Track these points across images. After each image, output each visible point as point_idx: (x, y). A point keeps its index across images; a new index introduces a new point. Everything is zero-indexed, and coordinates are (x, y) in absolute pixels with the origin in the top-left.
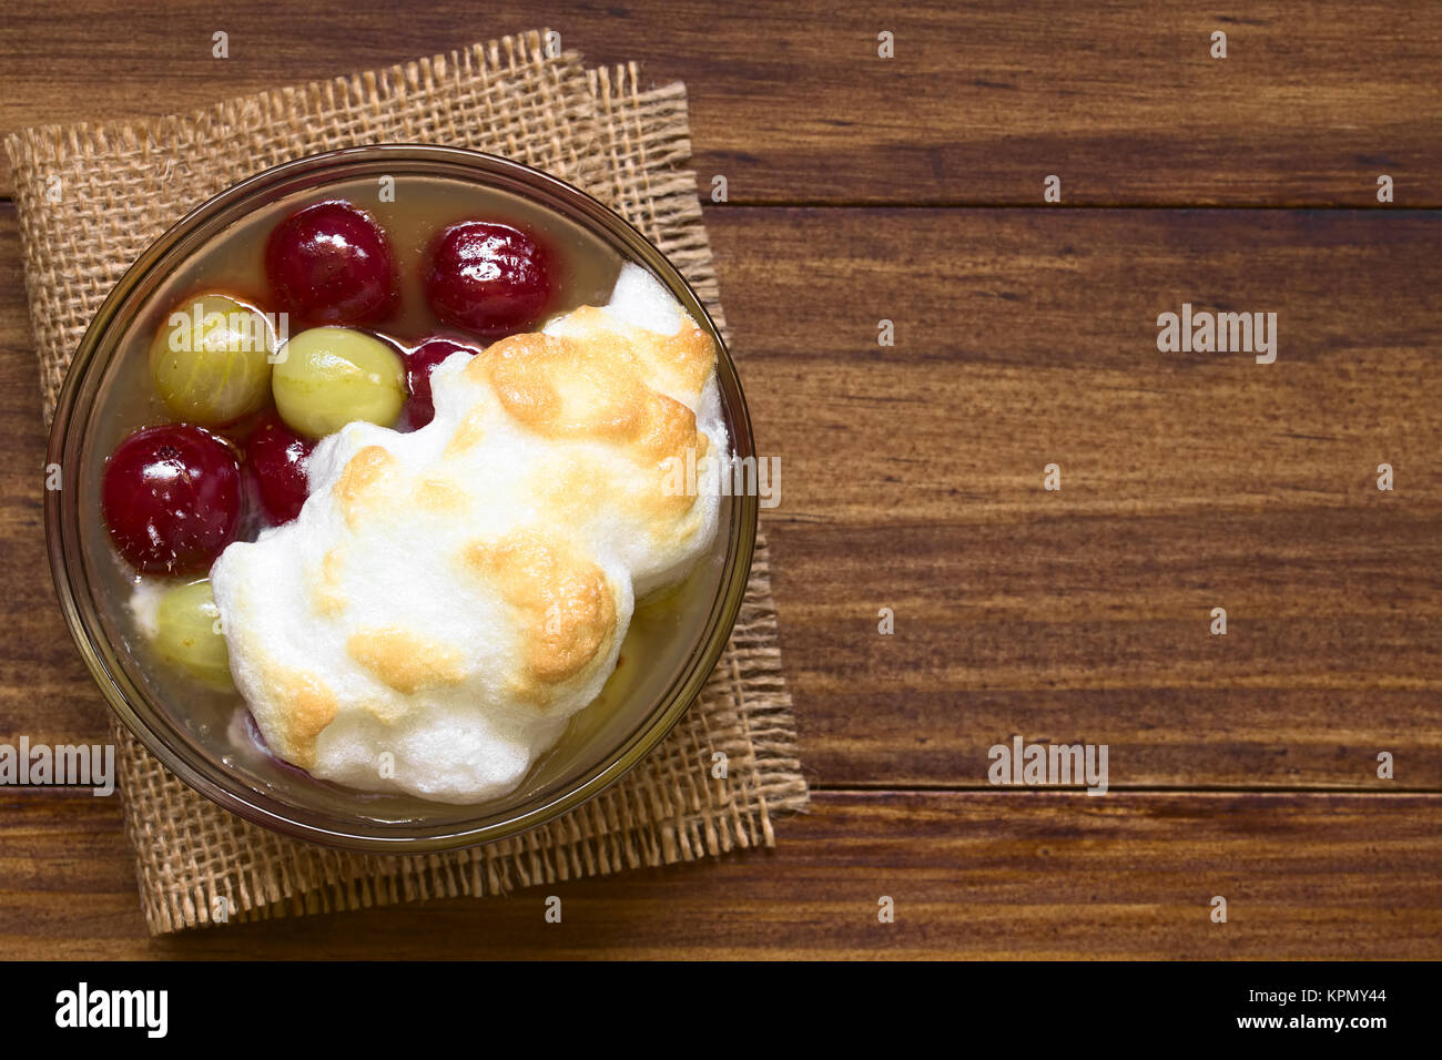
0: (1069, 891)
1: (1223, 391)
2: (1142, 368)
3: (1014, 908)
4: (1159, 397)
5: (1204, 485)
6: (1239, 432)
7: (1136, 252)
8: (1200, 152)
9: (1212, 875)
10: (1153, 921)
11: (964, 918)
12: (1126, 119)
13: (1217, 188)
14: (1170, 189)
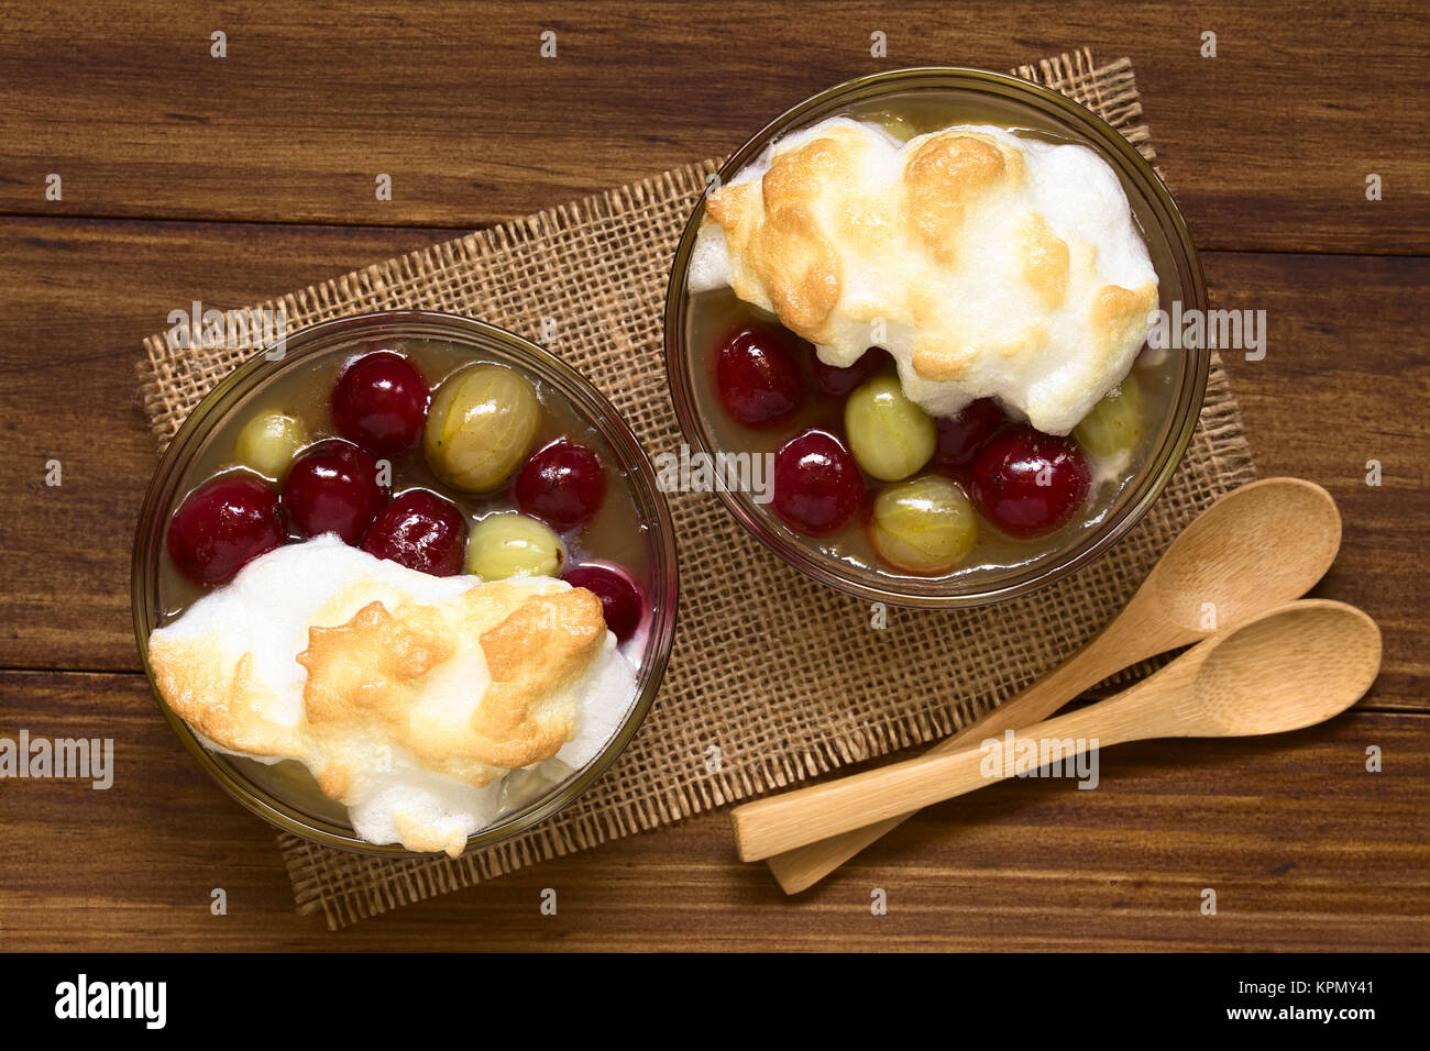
0: (1193, 784)
1: (1328, 397)
2: (1264, 377)
3: (1148, 796)
4: (1276, 400)
5: (1311, 470)
6: (1339, 429)
7: (1262, 287)
8: (1308, 209)
9: (1305, 775)
10: (1258, 809)
11: (1110, 803)
12: (1251, 182)
13: (1322, 238)
14: (1285, 237)
